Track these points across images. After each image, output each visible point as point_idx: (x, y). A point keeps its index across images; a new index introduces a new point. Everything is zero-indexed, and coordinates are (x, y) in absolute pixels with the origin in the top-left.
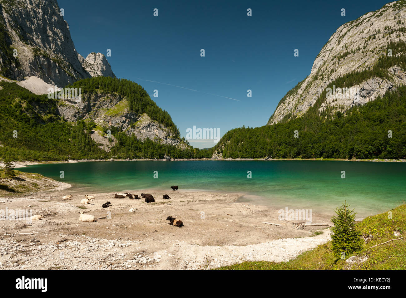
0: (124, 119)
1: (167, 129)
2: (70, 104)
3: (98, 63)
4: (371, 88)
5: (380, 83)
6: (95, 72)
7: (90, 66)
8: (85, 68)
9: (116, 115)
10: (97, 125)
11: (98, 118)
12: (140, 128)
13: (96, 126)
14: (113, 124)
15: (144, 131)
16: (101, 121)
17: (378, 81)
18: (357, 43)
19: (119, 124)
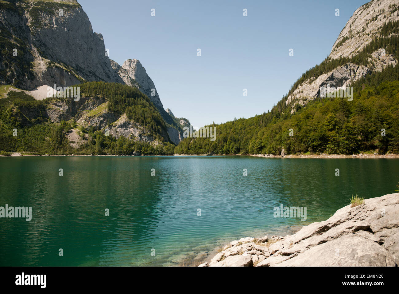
0: (102, 119)
1: (142, 128)
2: (57, 107)
3: (132, 69)
4: (342, 76)
5: (356, 70)
6: (129, 77)
7: (124, 71)
8: (120, 74)
9: (95, 116)
10: (78, 125)
11: (81, 119)
12: (116, 127)
13: (77, 127)
14: (92, 124)
15: (120, 130)
16: (83, 121)
17: (352, 68)
18: (360, 26)
19: (97, 123)
